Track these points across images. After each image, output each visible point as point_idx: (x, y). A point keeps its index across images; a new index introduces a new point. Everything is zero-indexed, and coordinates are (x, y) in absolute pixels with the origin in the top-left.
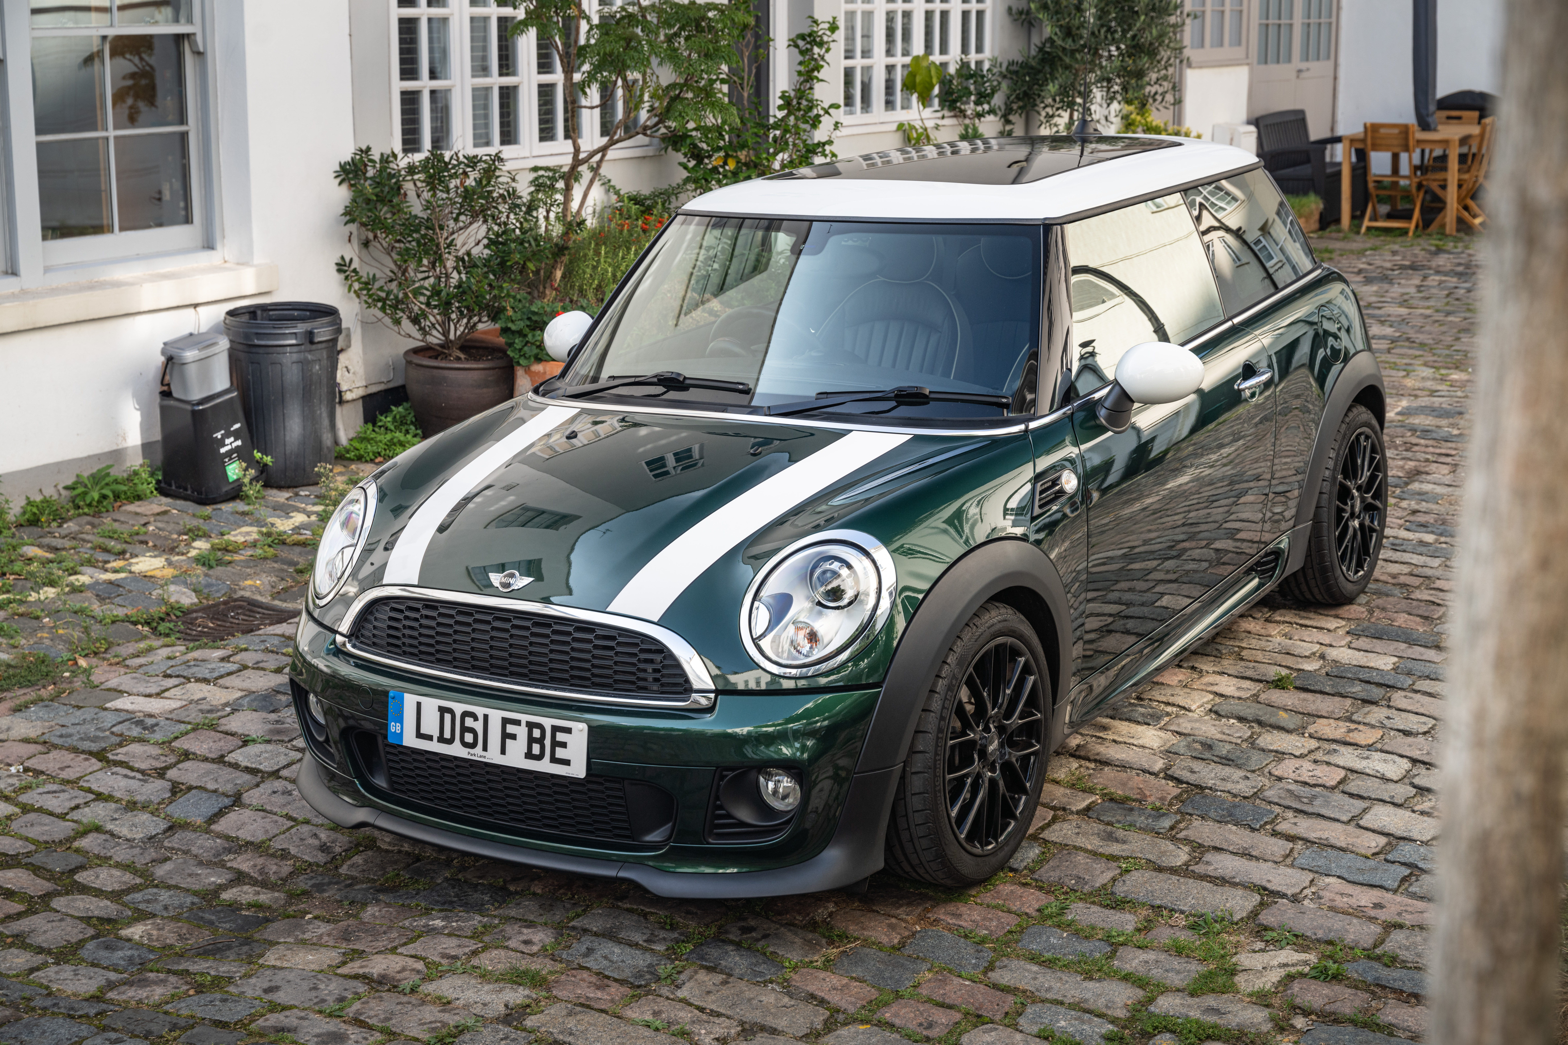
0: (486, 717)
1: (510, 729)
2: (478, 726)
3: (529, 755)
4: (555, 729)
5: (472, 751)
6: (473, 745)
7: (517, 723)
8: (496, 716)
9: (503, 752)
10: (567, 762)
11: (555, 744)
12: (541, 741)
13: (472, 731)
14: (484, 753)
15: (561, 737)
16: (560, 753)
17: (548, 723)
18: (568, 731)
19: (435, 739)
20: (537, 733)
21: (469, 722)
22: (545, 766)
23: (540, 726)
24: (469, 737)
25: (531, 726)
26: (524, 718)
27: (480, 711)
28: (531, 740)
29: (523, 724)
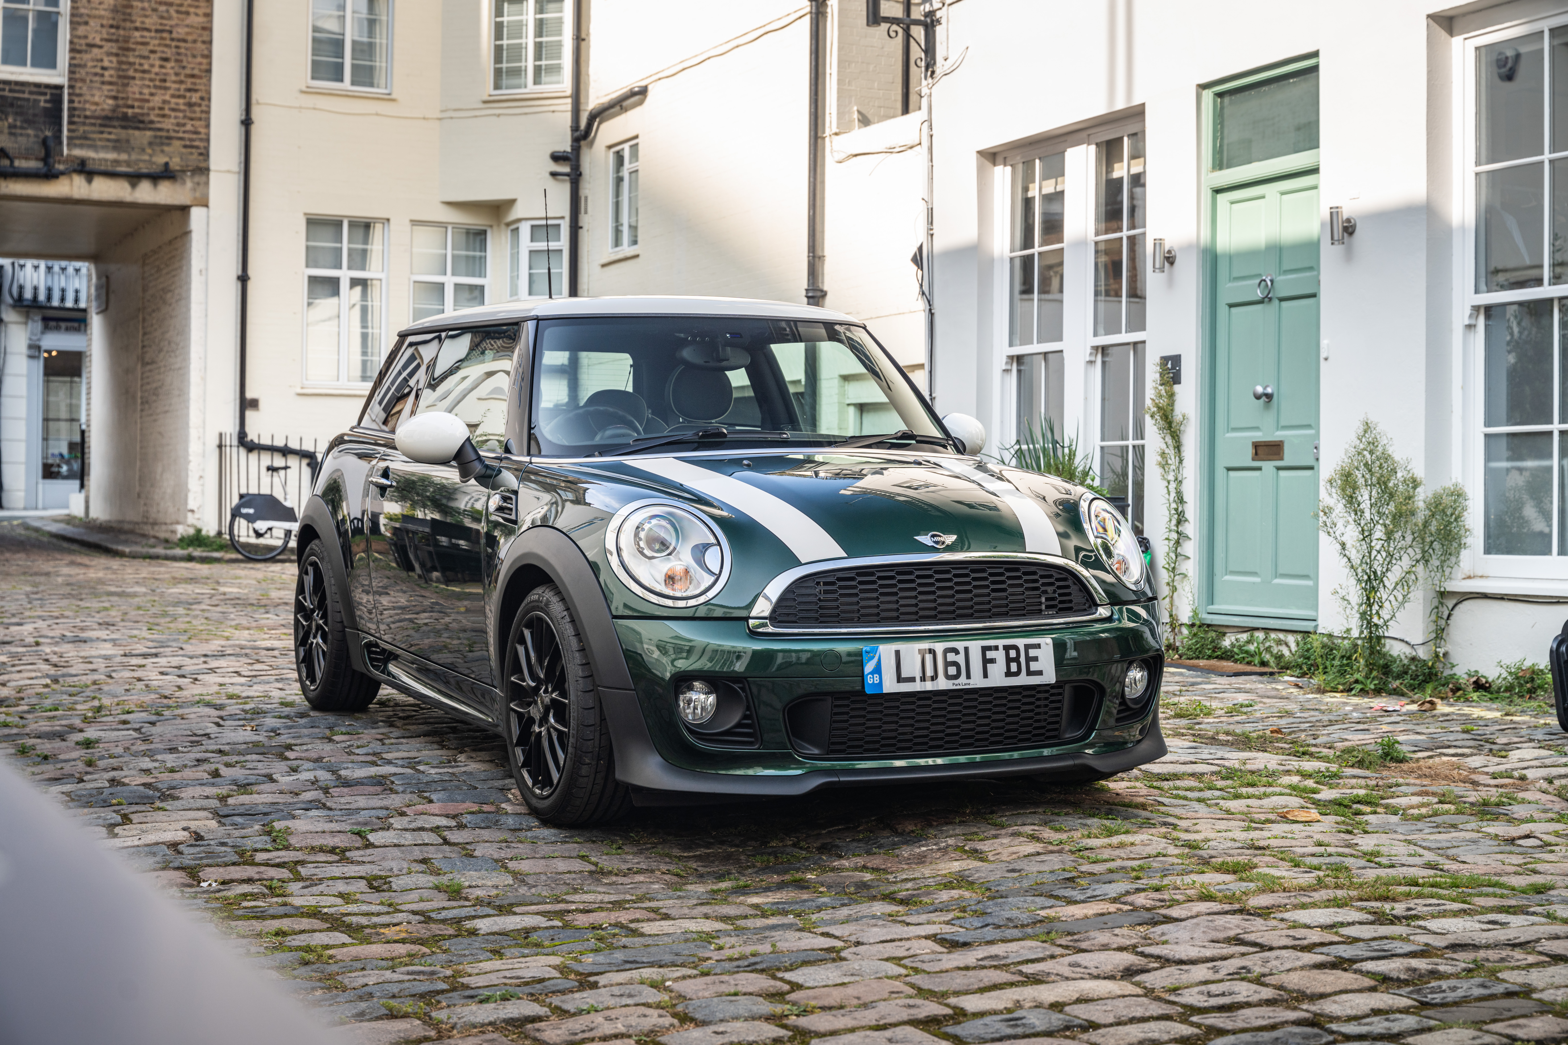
0: (966, 649)
1: (990, 655)
2: (960, 659)
3: (1009, 674)
4: (1027, 647)
5: (956, 682)
6: (957, 676)
7: (996, 648)
8: (975, 646)
9: (985, 675)
10: (1040, 673)
11: (1029, 659)
12: (1017, 660)
13: (955, 664)
14: (968, 681)
15: (1032, 653)
16: (1034, 666)
17: (1021, 642)
18: (1038, 646)
19: (918, 679)
20: (1013, 653)
21: (951, 657)
22: (1023, 680)
23: (1015, 648)
24: (952, 671)
25: (1007, 648)
26: (1001, 643)
27: (960, 645)
28: (1009, 660)
29: (1001, 648)
